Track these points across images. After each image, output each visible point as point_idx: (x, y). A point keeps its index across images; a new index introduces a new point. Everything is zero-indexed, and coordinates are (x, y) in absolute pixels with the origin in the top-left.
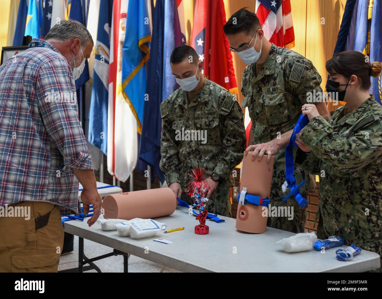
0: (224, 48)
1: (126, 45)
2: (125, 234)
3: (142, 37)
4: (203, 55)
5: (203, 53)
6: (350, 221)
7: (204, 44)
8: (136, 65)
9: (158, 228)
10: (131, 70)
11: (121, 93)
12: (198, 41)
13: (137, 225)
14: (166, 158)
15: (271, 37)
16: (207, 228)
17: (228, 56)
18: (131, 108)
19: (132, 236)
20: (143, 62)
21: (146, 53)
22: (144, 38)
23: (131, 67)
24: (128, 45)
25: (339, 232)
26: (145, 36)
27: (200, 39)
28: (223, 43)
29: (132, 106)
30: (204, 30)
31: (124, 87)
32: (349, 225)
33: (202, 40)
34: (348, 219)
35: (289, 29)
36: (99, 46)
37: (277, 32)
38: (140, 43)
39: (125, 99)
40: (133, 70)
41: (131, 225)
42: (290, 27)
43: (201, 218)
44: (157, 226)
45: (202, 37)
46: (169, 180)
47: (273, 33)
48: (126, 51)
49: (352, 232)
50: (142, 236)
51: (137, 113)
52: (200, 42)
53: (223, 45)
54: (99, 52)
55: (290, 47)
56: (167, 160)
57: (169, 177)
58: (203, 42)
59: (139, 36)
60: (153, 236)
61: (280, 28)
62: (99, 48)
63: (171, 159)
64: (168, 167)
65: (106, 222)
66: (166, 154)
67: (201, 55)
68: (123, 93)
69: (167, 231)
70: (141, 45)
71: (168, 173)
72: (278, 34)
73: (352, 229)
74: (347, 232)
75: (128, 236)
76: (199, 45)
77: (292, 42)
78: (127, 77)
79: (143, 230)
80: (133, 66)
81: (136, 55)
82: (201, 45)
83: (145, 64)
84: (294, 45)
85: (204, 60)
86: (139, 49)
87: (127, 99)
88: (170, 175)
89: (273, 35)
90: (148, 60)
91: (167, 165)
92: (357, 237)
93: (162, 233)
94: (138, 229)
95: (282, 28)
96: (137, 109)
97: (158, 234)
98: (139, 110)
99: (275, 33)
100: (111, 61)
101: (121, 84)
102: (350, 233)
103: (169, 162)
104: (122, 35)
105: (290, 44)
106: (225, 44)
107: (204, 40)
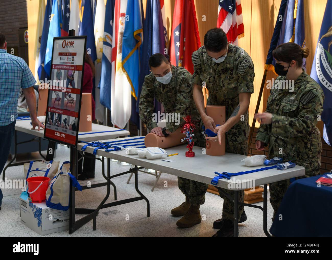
0: (195, 37)
1: (125, 35)
2: (143, 156)
3: (136, 30)
4: (179, 42)
5: (179, 41)
6: (294, 148)
7: (180, 34)
8: (131, 49)
9: (164, 153)
10: (128, 53)
11: (121, 68)
12: (175, 33)
13: (151, 150)
14: (147, 112)
15: (228, 30)
16: (194, 153)
17: (198, 43)
18: (128, 79)
19: (148, 158)
20: (136, 47)
21: (138, 40)
22: (138, 30)
23: (128, 50)
24: (126, 35)
25: (286, 157)
26: (138, 29)
27: (177, 31)
28: (194, 34)
29: (128, 77)
30: (180, 25)
31: (123, 64)
32: (293, 151)
33: (178, 32)
34: (292, 147)
35: (241, 24)
36: (107, 35)
37: (233, 27)
38: (135, 34)
39: (124, 72)
40: (129, 52)
41: (147, 151)
42: (241, 23)
43: (190, 147)
44: (163, 151)
45: (179, 30)
46: (151, 126)
47: (230, 28)
48: (125, 40)
49: (295, 155)
50: (154, 158)
51: (132, 81)
52: (177, 33)
53: (195, 36)
54: (106, 40)
55: (241, 36)
56: (148, 113)
57: (151, 125)
58: (179, 33)
59: (134, 29)
60: (160, 158)
61: (235, 24)
62: (106, 37)
63: (150, 113)
64: (148, 118)
65: (131, 149)
66: (146, 110)
67: (178, 42)
68: (122, 69)
69: (169, 155)
70: (136, 36)
71: (150, 122)
72: (233, 28)
73: (295, 153)
74: (291, 156)
75: (145, 158)
76: (176, 35)
77: (242, 33)
78: (125, 57)
79: (155, 154)
80: (129, 50)
81: (132, 42)
82: (178, 35)
83: (138, 48)
84: (244, 35)
85: (179, 45)
86: (134, 38)
87: (125, 72)
88: (151, 123)
89: (230, 29)
90: (140, 45)
91: (148, 117)
92: (298, 158)
93: (165, 156)
94: (152, 153)
95: (236, 24)
96: (132, 80)
97: (163, 156)
98: (133, 80)
99: (231, 27)
100: (114, 46)
101: (121, 61)
102: (293, 156)
103: (149, 115)
104: (121, 28)
105: (241, 35)
106: (195, 34)
107: (180, 32)
